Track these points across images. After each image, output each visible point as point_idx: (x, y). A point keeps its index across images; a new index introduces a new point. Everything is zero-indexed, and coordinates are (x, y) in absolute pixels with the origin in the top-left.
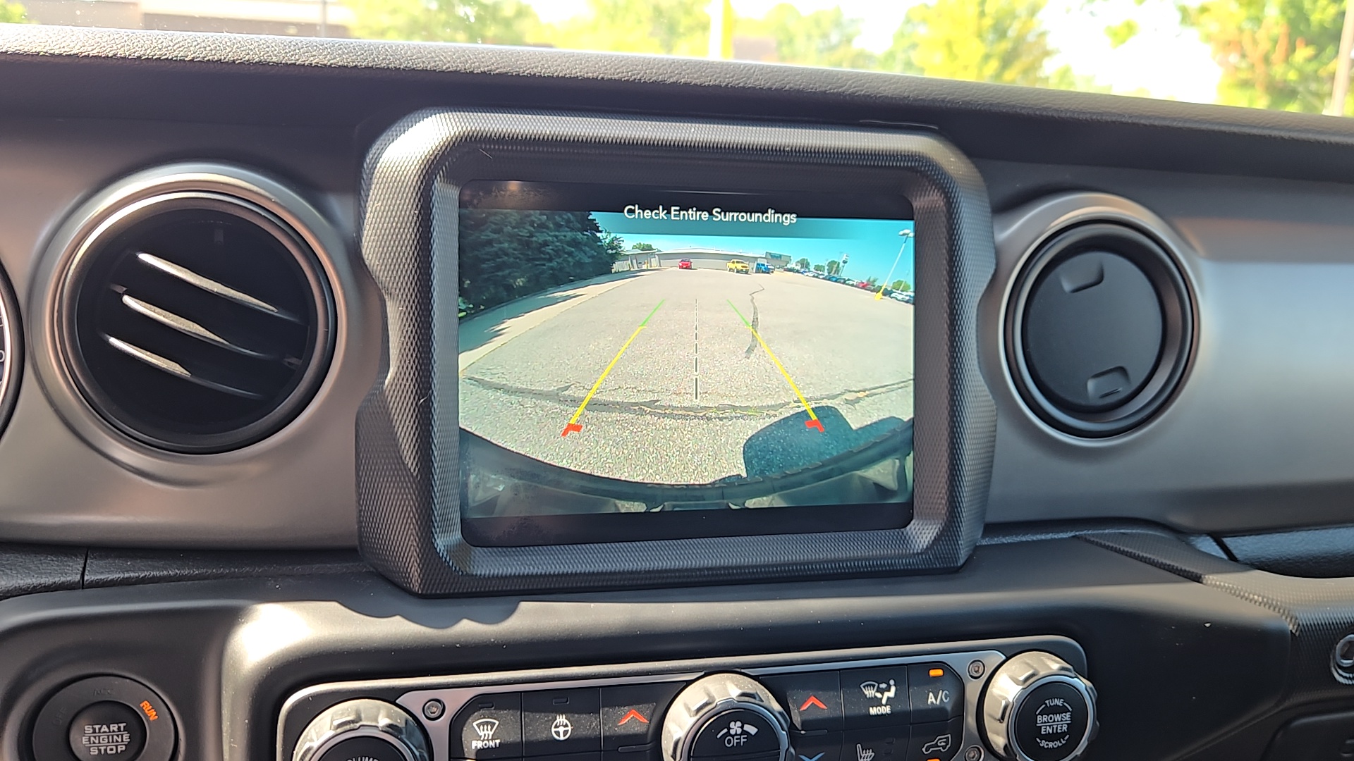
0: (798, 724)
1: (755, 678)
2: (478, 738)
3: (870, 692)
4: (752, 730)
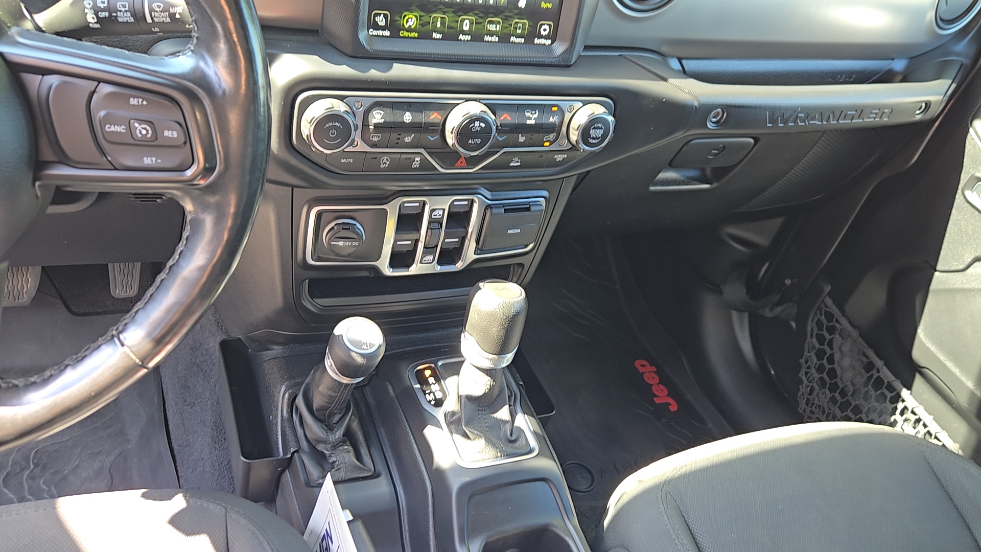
0: (499, 125)
1: (485, 104)
3: (528, 114)
4: (483, 125)
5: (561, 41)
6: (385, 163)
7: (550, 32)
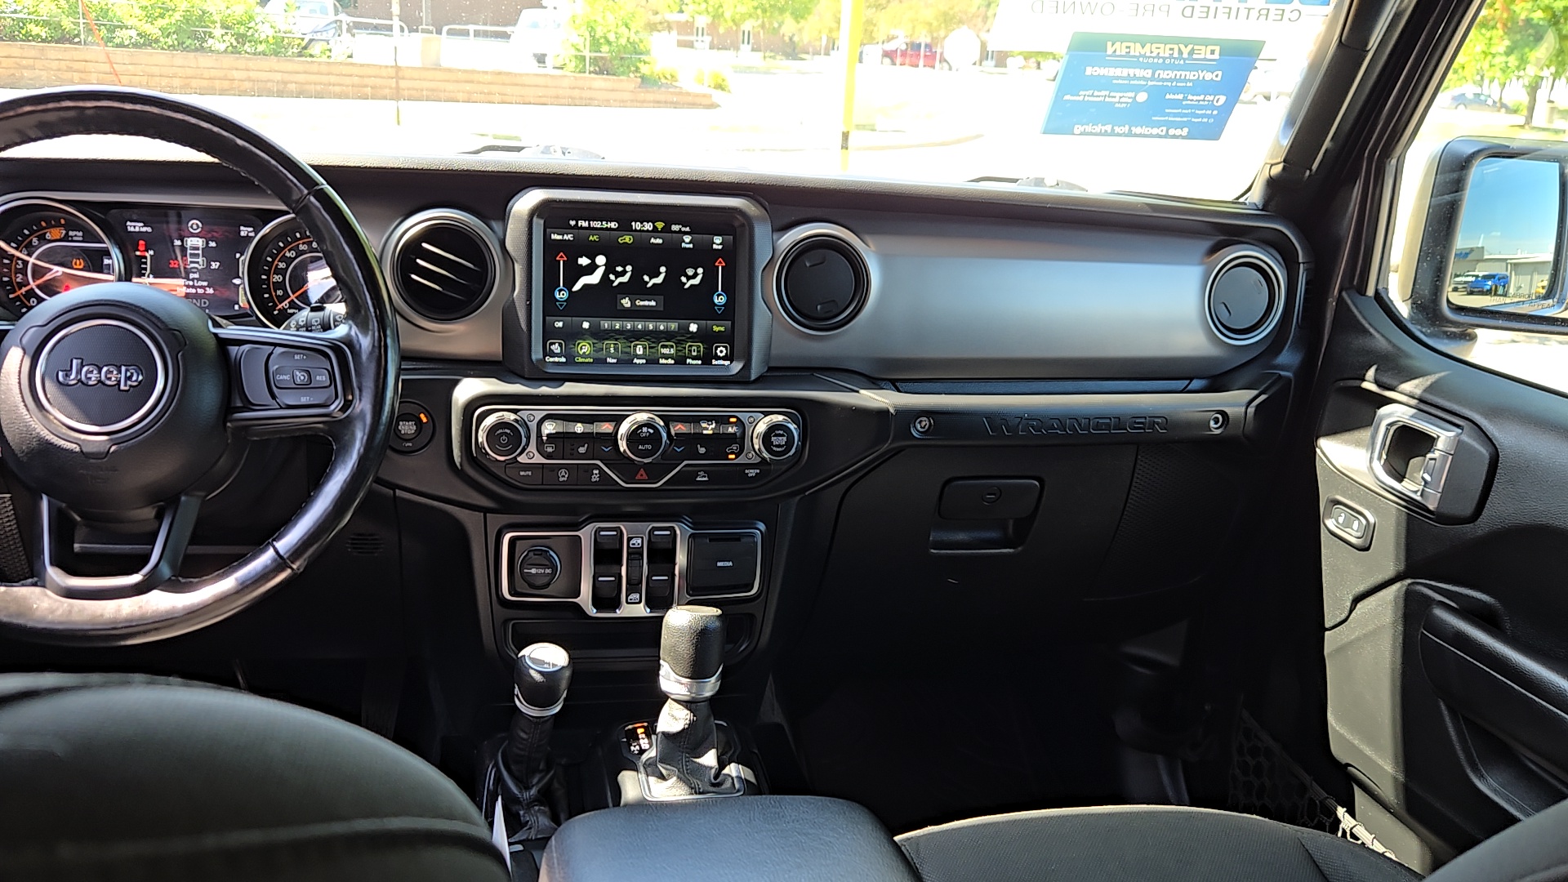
0: (672, 433)
1: (656, 415)
2: (548, 429)
3: (704, 425)
4: (652, 431)
5: (739, 359)
6: (563, 476)
7: (727, 353)
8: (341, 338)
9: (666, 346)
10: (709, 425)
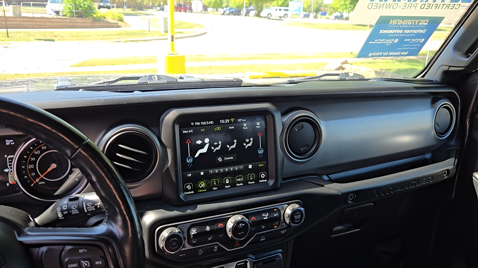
0: (251, 223)
2: (193, 232)
3: (264, 215)
4: (243, 225)
5: (272, 178)
7: (265, 176)
8: (105, 233)
9: (238, 178)
10: (266, 215)
